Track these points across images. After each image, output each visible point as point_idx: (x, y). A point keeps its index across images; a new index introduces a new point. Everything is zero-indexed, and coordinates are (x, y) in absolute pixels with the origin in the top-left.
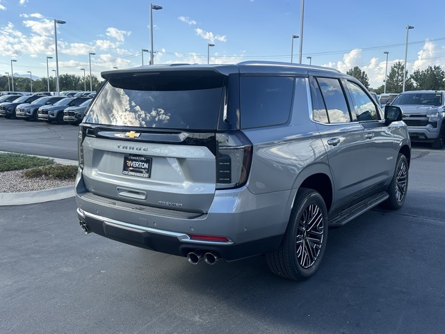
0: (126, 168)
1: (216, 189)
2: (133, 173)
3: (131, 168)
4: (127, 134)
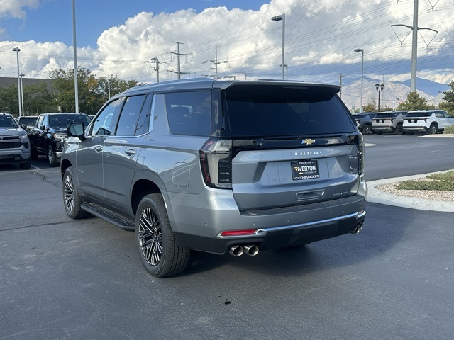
2: (304, 177)
3: (301, 173)
4: (304, 142)
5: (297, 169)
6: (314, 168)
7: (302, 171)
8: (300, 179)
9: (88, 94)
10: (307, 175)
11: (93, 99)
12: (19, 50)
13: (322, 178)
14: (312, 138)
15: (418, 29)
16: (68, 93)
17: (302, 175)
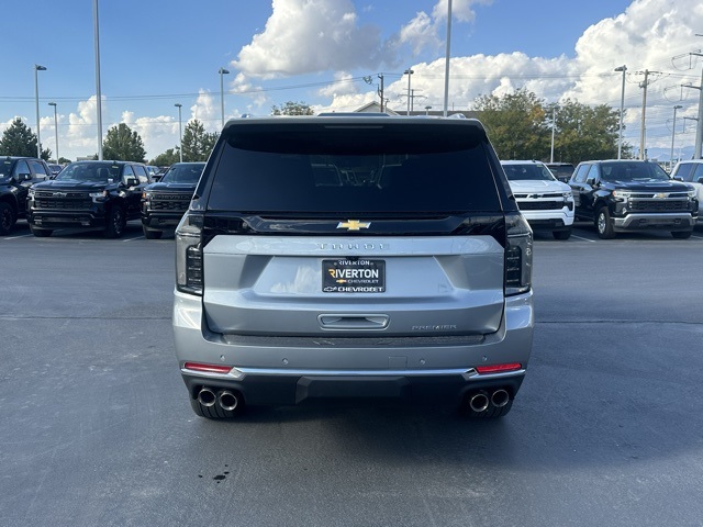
0: (328, 281)
1: (505, 296)
2: (348, 289)
3: (341, 281)
4: (342, 225)
5: (334, 273)
6: (375, 273)
7: (344, 278)
8: (336, 291)
9: (529, 132)
10: (355, 285)
11: (534, 138)
12: (412, 72)
13: (389, 294)
14: (362, 219)
16: (497, 131)
17: (345, 285)
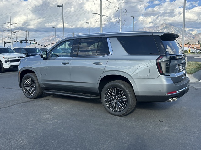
15: (103, 16)
